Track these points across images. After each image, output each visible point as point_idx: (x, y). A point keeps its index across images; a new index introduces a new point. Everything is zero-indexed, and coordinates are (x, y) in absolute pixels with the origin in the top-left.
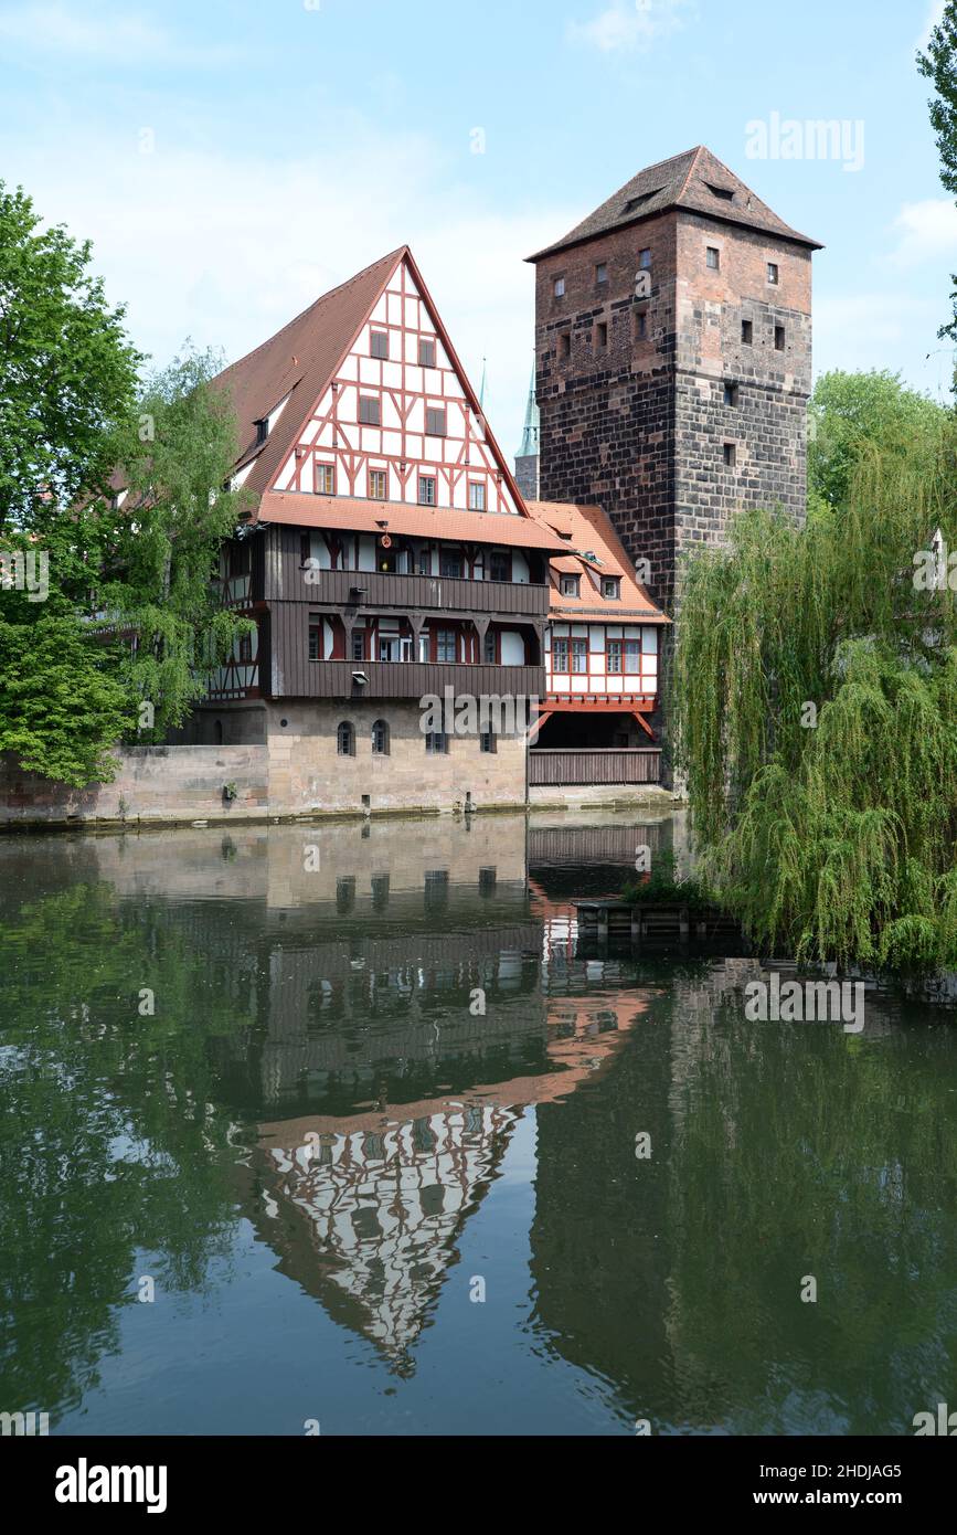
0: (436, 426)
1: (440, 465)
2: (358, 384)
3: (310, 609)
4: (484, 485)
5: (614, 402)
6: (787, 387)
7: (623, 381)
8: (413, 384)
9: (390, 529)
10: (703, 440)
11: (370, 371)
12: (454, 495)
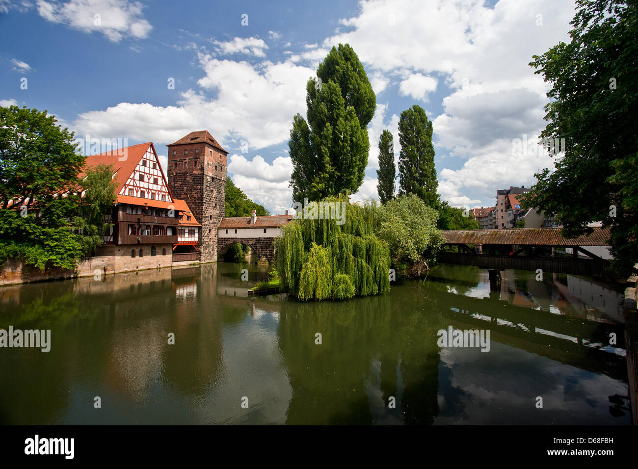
0: (156, 182)
1: (156, 191)
2: (140, 171)
3: (128, 223)
4: (165, 195)
5: (188, 179)
6: (222, 179)
7: (190, 175)
8: (151, 172)
9: (148, 205)
10: (208, 189)
11: (142, 169)
12: (159, 197)
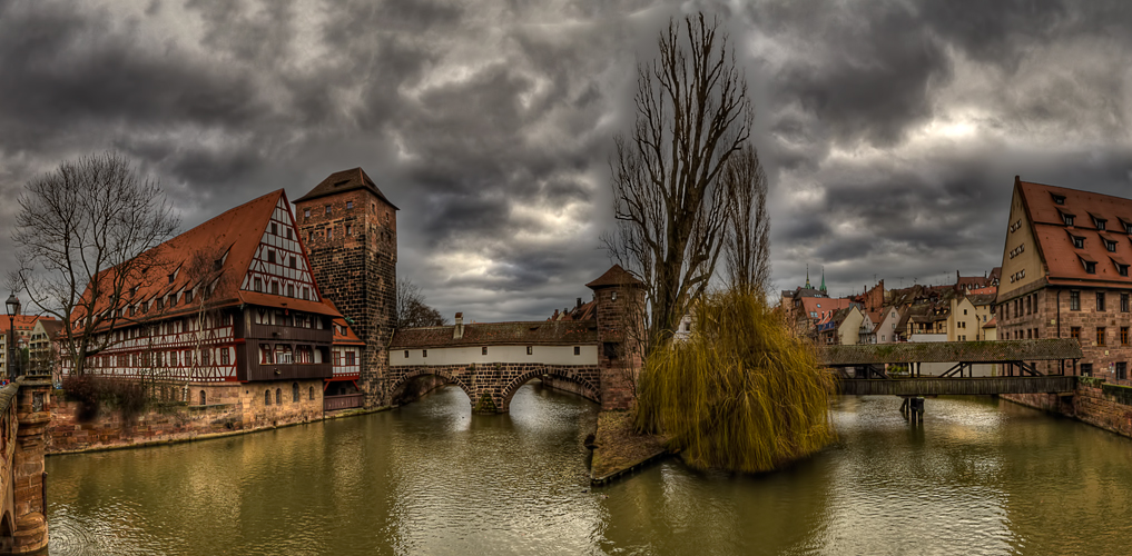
0: (293, 265)
1: (295, 280)
2: (268, 245)
3: (259, 342)
4: (308, 289)
5: (335, 259)
7: (340, 251)
8: (286, 246)
9: (288, 307)
11: (272, 239)
12: (299, 294)
